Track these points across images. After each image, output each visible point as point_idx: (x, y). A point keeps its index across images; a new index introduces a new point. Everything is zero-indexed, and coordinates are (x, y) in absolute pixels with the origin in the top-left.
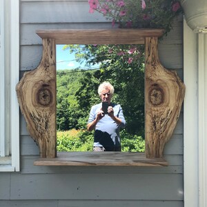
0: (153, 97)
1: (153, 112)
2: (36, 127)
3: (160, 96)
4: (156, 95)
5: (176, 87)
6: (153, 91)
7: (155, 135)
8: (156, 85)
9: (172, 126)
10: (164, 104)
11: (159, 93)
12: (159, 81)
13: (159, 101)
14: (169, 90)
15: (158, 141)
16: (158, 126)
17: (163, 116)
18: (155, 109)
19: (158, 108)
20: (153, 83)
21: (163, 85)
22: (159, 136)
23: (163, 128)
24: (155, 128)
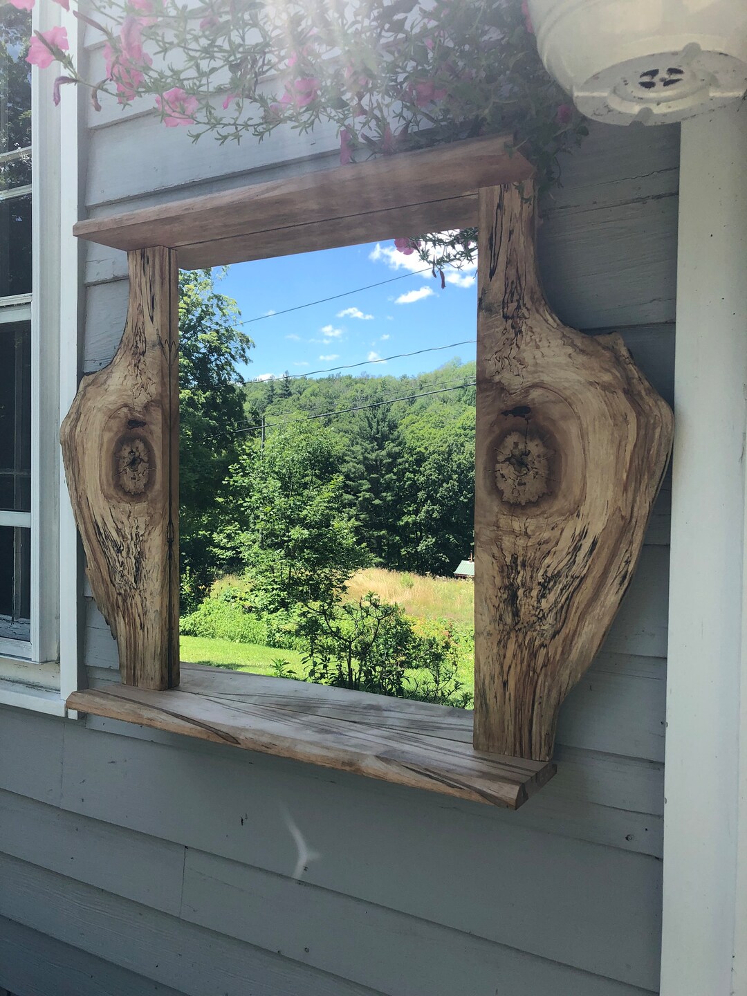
0: (508, 470)
1: (507, 542)
2: (111, 571)
3: (540, 466)
4: (519, 461)
5: (619, 421)
6: (511, 440)
7: (512, 646)
8: (522, 410)
9: (597, 611)
10: (560, 504)
11: (534, 448)
12: (535, 394)
13: (533, 486)
14: (583, 435)
15: (528, 680)
16: (526, 605)
17: (551, 564)
18: (517, 525)
19: (531, 524)
20: (510, 402)
21: (555, 411)
22: (534, 655)
23: (550, 620)
24: (516, 614)
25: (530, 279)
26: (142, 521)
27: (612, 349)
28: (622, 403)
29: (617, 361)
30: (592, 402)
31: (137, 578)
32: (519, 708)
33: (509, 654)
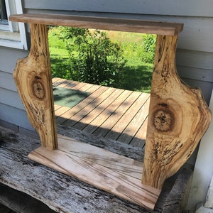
0: (159, 121)
1: (156, 139)
2: (35, 118)
3: (169, 122)
4: (162, 119)
5: (195, 115)
6: (160, 113)
7: (154, 164)
8: (165, 105)
9: (180, 161)
10: (173, 133)
11: (167, 116)
12: (169, 101)
13: (165, 126)
14: (183, 116)
15: (158, 172)
16: (160, 156)
17: (169, 147)
18: (159, 135)
19: (164, 136)
20: (161, 102)
21: (175, 108)
22: (160, 167)
23: (166, 160)
24: (157, 157)
25: (172, 66)
26: (43, 106)
27: (197, 94)
28: (197, 110)
29: (197, 97)
30: (188, 108)
31: (43, 121)
32: (155, 177)
33: (154, 165)
